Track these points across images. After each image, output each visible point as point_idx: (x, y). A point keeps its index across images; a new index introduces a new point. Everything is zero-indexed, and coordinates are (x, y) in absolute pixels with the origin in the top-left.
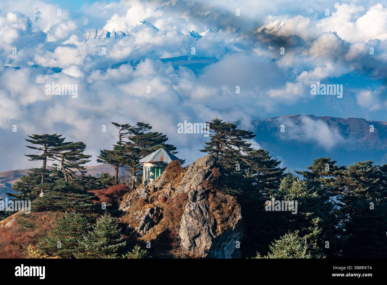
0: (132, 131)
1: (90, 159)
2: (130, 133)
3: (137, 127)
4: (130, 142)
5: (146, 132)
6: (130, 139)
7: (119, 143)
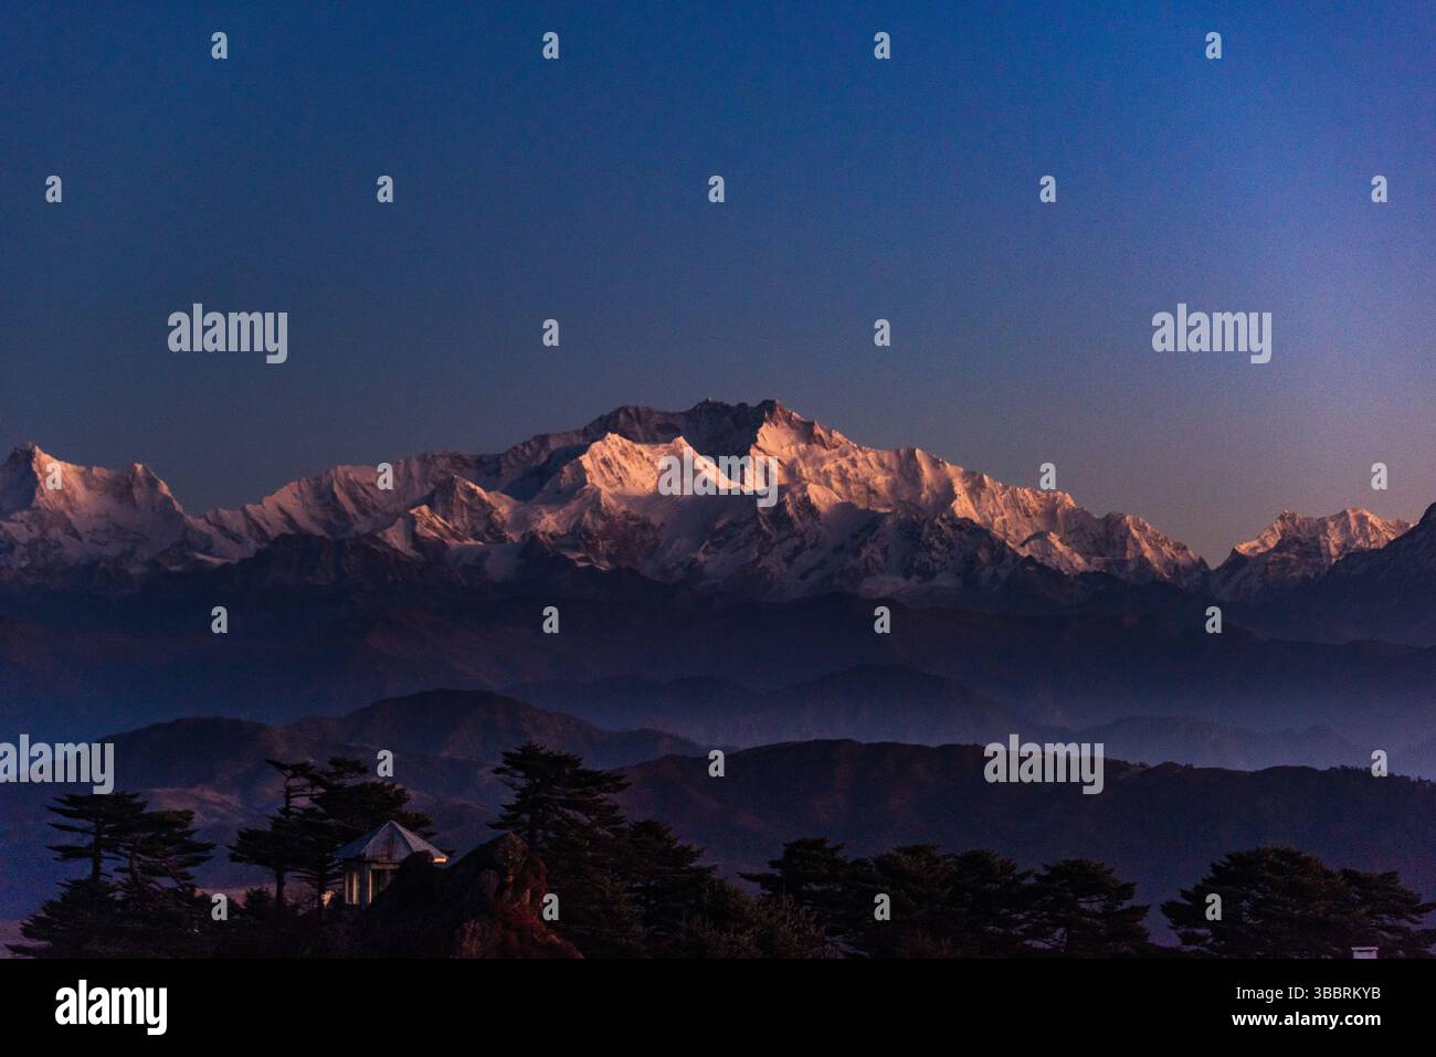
0: (316, 781)
1: (212, 852)
2: (312, 787)
3: (332, 769)
4: (314, 809)
5: (351, 781)
6: (314, 801)
7: (286, 811)
